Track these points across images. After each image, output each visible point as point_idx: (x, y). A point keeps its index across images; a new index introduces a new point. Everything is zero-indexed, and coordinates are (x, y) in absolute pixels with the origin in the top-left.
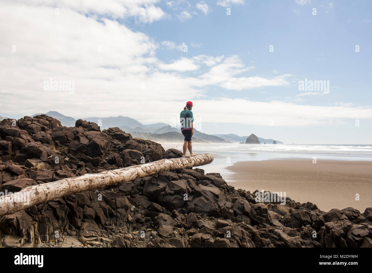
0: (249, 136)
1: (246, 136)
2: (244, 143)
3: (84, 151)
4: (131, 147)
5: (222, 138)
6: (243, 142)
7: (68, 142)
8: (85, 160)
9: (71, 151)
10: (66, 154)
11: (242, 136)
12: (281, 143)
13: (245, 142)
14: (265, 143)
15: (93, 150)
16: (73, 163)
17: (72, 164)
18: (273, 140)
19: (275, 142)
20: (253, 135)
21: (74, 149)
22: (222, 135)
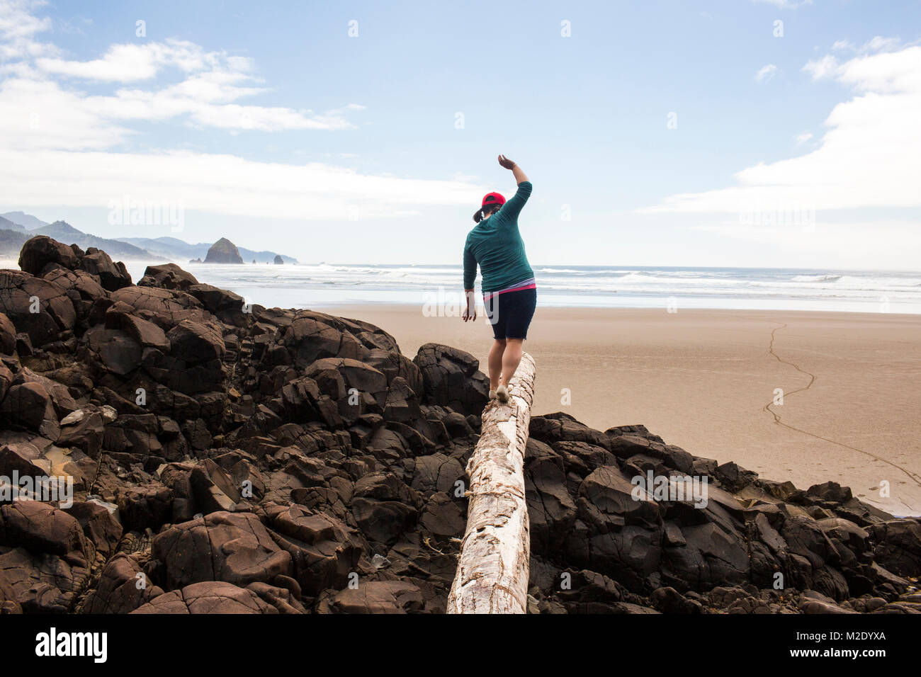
0: (214, 243)
1: (205, 244)
2: (203, 261)
3: (161, 375)
4: (324, 346)
5: (142, 248)
6: (199, 259)
7: (61, 335)
8: (173, 408)
9: (108, 376)
10: (88, 392)
11: (196, 243)
12: (294, 261)
13: (205, 258)
14: (254, 262)
15: (189, 365)
16: (141, 428)
17: (136, 432)
18: (274, 254)
19: (278, 260)
20: (224, 242)
21: (117, 368)
22: (141, 239)
